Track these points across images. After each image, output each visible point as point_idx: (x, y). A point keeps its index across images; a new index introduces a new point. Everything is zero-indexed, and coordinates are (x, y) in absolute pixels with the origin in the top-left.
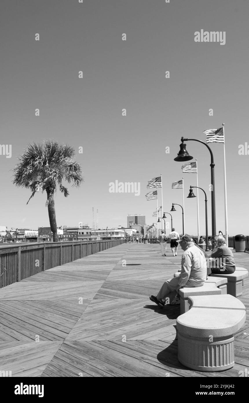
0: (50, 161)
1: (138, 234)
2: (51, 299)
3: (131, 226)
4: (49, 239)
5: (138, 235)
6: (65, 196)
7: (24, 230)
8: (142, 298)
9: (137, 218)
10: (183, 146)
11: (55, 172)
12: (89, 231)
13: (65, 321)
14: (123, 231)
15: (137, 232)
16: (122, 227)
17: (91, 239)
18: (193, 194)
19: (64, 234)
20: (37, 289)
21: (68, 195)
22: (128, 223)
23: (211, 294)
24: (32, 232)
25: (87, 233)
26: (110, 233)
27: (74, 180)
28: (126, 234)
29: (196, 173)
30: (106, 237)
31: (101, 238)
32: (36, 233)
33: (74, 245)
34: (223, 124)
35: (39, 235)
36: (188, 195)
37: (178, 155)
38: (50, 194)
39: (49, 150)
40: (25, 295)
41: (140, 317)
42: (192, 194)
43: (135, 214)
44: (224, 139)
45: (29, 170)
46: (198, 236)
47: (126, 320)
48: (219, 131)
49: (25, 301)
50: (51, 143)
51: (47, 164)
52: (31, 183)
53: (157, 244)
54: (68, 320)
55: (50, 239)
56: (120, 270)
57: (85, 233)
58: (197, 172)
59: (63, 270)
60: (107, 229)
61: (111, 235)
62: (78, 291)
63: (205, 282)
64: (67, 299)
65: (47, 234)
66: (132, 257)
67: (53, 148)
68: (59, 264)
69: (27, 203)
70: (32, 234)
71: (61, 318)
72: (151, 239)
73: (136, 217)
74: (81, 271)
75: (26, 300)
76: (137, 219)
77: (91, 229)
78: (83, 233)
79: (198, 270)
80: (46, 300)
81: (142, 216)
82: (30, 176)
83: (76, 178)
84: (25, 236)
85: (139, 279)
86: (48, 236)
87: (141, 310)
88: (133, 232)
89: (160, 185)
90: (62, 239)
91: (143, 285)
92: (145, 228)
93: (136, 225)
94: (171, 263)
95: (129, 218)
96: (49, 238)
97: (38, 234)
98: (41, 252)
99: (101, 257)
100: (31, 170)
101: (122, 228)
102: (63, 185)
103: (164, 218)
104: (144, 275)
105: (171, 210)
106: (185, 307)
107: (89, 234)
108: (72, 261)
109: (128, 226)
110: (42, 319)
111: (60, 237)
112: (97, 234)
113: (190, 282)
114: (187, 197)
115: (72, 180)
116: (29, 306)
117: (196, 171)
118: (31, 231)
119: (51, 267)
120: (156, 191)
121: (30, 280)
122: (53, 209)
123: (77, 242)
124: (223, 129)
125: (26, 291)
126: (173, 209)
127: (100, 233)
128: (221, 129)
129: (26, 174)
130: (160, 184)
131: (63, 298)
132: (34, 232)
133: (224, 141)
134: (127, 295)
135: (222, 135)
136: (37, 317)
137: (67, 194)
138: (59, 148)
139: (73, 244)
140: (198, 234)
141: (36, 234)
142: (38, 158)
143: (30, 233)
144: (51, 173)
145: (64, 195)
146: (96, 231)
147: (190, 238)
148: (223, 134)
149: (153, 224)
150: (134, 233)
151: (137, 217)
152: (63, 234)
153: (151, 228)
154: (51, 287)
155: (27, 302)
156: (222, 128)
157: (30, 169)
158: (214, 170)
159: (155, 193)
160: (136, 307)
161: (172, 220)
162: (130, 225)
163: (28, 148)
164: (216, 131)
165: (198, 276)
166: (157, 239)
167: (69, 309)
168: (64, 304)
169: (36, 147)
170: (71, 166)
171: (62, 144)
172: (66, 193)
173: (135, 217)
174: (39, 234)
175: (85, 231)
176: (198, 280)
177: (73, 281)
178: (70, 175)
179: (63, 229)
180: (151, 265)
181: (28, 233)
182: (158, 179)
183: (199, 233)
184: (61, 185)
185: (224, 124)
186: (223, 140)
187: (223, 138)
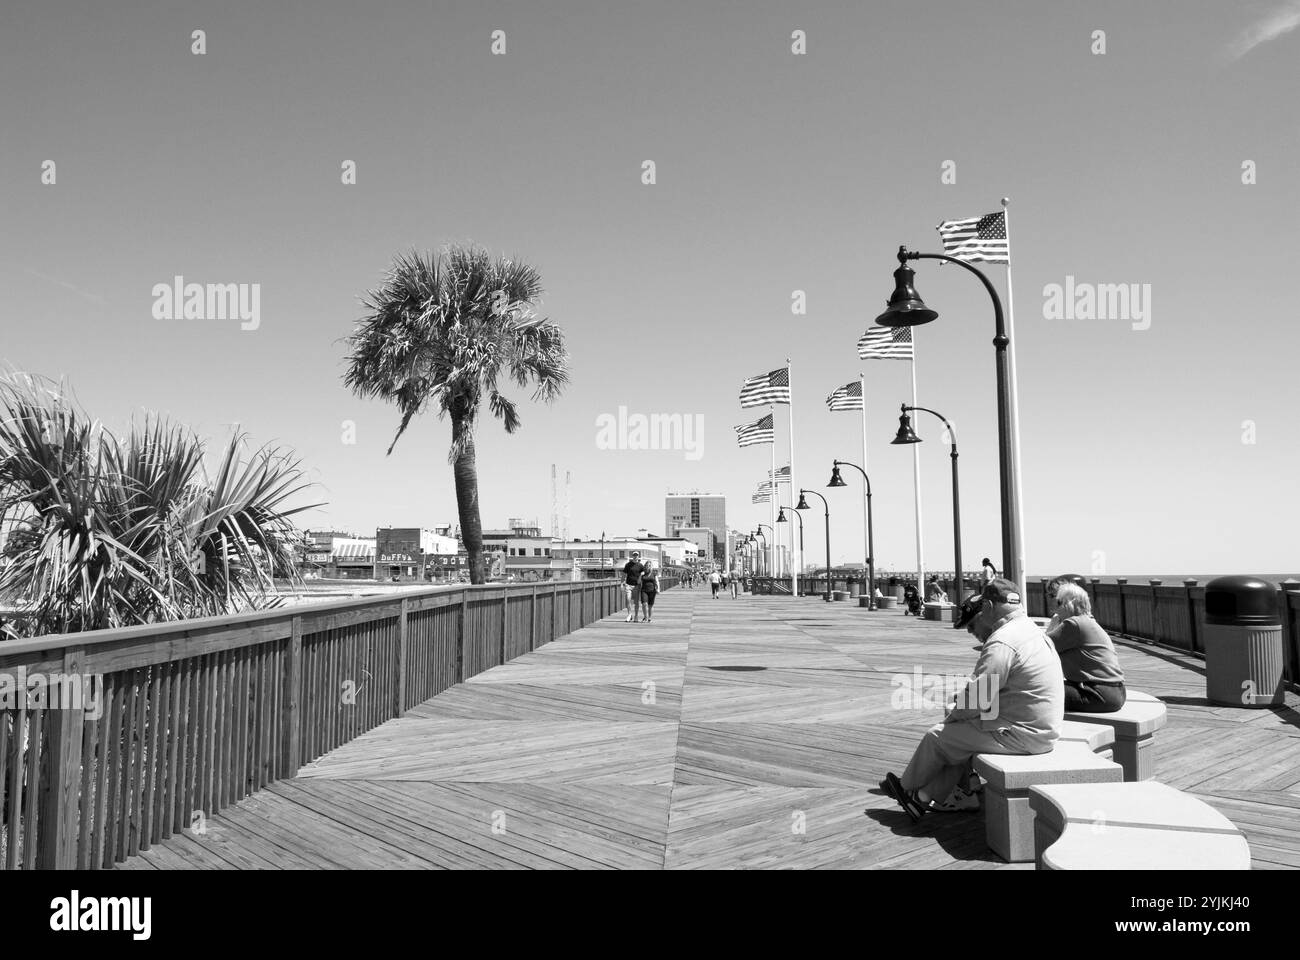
0: (465, 309)
1: (702, 559)
2: (540, 781)
3: (678, 532)
4: (410, 570)
5: (702, 564)
6: (508, 429)
7: (332, 535)
8: (831, 785)
9: (698, 504)
10: (903, 277)
11: (485, 351)
12: (543, 545)
13: (624, 856)
14: (656, 549)
15: (701, 553)
16: (649, 535)
17: (550, 573)
18: (912, 432)
19: (460, 554)
20: (474, 744)
21: (517, 428)
22: (667, 520)
23: (1090, 781)
24: (357, 542)
25: (537, 551)
26: (612, 554)
27: (536, 376)
28: (665, 557)
29: (909, 361)
30: (598, 566)
31: (583, 570)
32: (371, 547)
33: (539, 596)
34: (1003, 202)
35: (381, 554)
36: (895, 437)
37: (889, 304)
38: (464, 423)
39: (464, 276)
40: (446, 764)
41: (860, 850)
42: (907, 432)
43: (693, 492)
44: (1007, 249)
45: (398, 340)
46: (919, 572)
47: (820, 859)
48: (989, 225)
49: (457, 785)
50: (468, 256)
51: (458, 324)
52: (399, 386)
53: (776, 597)
54: (632, 853)
55: (414, 569)
56: (709, 687)
57: (530, 553)
58: (912, 356)
59: (522, 681)
60: (601, 541)
61: (615, 562)
62: (611, 754)
63: (1061, 739)
64: (589, 781)
65: (404, 551)
66: (721, 641)
67: (475, 269)
68: (499, 659)
69: (390, 451)
70: (356, 549)
71: (604, 845)
72: (754, 581)
73: (695, 502)
74: (583, 687)
75: (457, 779)
76: (698, 508)
77: (549, 538)
78: (522, 552)
79: (1040, 697)
80: (521, 781)
81: (713, 499)
82: (401, 361)
83: (544, 372)
84: (332, 555)
85: (791, 722)
86: (410, 559)
87: (851, 825)
88: (687, 552)
89: (785, 397)
90: (453, 570)
91: (812, 741)
92: (728, 539)
93: (695, 528)
94: (864, 666)
95: (671, 503)
96: (411, 565)
97: (375, 550)
98: (454, 615)
99: (616, 639)
100: (407, 343)
101: (651, 538)
102: (501, 394)
103: (800, 511)
104: (796, 705)
105: (829, 482)
106: (1010, 820)
107: (543, 554)
108: (531, 650)
109: (667, 532)
110: (545, 847)
111: (449, 562)
112: (569, 555)
113: (1015, 737)
114: (893, 443)
115: (532, 377)
116: (477, 800)
117: (911, 353)
118: (354, 538)
119: (480, 670)
120: (770, 417)
121: (432, 712)
122: (471, 472)
123: (546, 586)
124: (1003, 217)
125: (442, 749)
126: (835, 481)
127: (580, 554)
128: (997, 217)
129: (392, 355)
130: (786, 394)
131: (576, 779)
132: (363, 542)
133: (1007, 258)
134: (779, 774)
135: (1002, 238)
136: (527, 841)
137: (515, 421)
138: (492, 272)
139: (538, 592)
140: (919, 567)
141: (369, 552)
142: (429, 301)
143: (348, 546)
144: (472, 352)
145: (504, 426)
146: (568, 547)
147: (1006, 591)
148: (1005, 234)
149: (760, 529)
150: (689, 556)
151: (698, 500)
152: (456, 553)
153: (751, 540)
154: (514, 739)
155: (465, 786)
156: (1000, 214)
157: (404, 340)
158: (1005, 357)
159: (766, 423)
160: (829, 815)
161: (827, 515)
162: (677, 528)
163: (399, 270)
164: (978, 223)
165: (1040, 718)
166: (772, 579)
167: (615, 815)
168: (588, 798)
169: (421, 266)
170: (530, 331)
171: (500, 257)
172: (511, 421)
173: (693, 500)
174: (380, 551)
175: (530, 546)
176: (1040, 731)
177: (574, 719)
178: (527, 362)
179: (453, 535)
180: (801, 671)
181: (343, 546)
182: (779, 377)
183: (922, 563)
184: (496, 392)
185: (1007, 199)
186: (1006, 254)
187: (1005, 245)
